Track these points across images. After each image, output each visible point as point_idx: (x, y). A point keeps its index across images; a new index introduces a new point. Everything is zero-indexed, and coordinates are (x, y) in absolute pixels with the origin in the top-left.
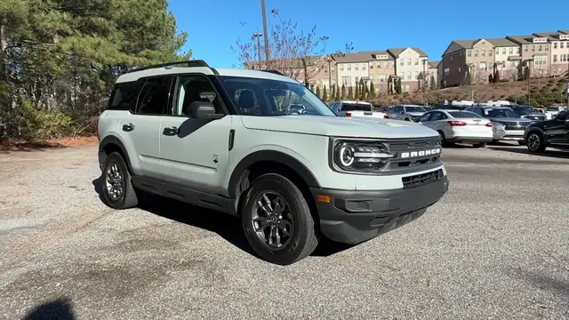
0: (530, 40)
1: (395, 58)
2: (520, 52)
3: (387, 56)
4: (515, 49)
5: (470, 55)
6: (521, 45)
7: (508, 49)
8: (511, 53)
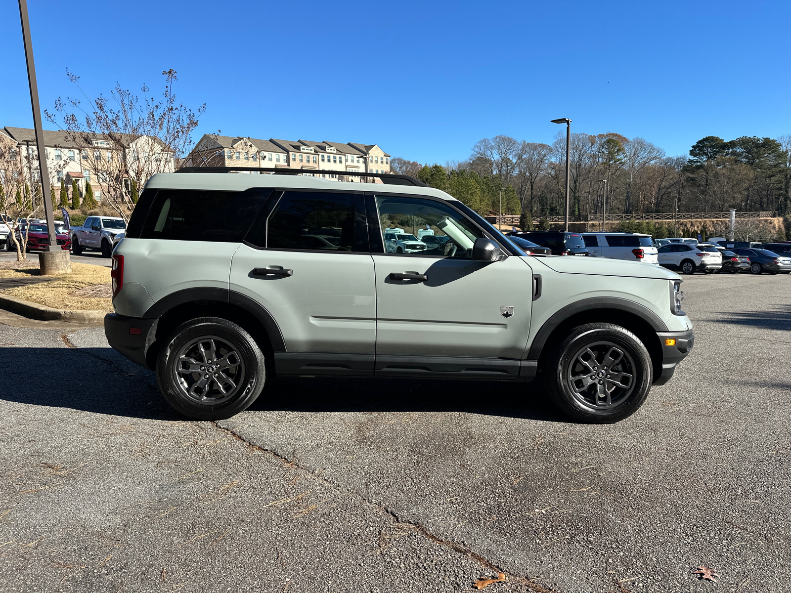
0: (297, 148)
1: (124, 148)
2: (288, 160)
3: (111, 144)
4: (283, 156)
5: (230, 157)
6: (288, 152)
7: (274, 156)
8: (278, 160)
